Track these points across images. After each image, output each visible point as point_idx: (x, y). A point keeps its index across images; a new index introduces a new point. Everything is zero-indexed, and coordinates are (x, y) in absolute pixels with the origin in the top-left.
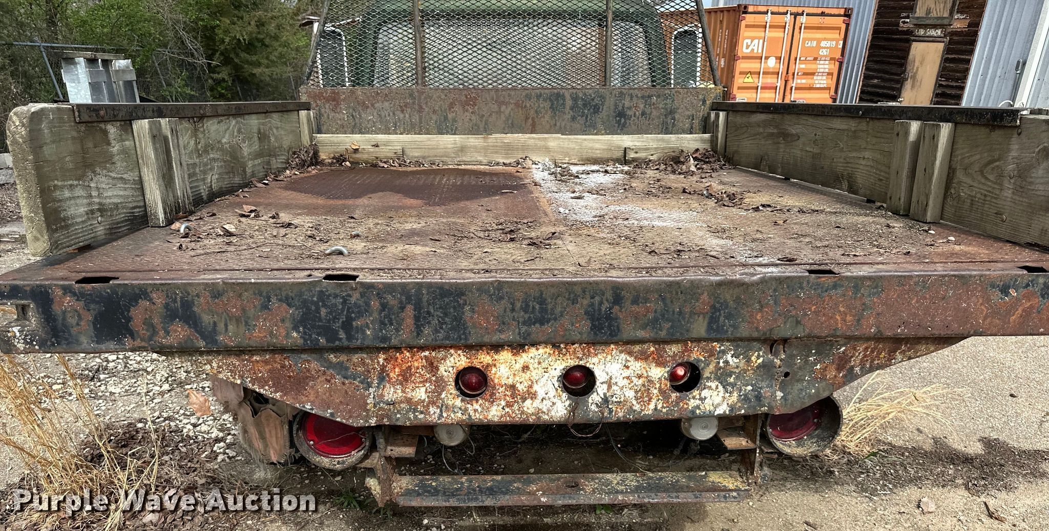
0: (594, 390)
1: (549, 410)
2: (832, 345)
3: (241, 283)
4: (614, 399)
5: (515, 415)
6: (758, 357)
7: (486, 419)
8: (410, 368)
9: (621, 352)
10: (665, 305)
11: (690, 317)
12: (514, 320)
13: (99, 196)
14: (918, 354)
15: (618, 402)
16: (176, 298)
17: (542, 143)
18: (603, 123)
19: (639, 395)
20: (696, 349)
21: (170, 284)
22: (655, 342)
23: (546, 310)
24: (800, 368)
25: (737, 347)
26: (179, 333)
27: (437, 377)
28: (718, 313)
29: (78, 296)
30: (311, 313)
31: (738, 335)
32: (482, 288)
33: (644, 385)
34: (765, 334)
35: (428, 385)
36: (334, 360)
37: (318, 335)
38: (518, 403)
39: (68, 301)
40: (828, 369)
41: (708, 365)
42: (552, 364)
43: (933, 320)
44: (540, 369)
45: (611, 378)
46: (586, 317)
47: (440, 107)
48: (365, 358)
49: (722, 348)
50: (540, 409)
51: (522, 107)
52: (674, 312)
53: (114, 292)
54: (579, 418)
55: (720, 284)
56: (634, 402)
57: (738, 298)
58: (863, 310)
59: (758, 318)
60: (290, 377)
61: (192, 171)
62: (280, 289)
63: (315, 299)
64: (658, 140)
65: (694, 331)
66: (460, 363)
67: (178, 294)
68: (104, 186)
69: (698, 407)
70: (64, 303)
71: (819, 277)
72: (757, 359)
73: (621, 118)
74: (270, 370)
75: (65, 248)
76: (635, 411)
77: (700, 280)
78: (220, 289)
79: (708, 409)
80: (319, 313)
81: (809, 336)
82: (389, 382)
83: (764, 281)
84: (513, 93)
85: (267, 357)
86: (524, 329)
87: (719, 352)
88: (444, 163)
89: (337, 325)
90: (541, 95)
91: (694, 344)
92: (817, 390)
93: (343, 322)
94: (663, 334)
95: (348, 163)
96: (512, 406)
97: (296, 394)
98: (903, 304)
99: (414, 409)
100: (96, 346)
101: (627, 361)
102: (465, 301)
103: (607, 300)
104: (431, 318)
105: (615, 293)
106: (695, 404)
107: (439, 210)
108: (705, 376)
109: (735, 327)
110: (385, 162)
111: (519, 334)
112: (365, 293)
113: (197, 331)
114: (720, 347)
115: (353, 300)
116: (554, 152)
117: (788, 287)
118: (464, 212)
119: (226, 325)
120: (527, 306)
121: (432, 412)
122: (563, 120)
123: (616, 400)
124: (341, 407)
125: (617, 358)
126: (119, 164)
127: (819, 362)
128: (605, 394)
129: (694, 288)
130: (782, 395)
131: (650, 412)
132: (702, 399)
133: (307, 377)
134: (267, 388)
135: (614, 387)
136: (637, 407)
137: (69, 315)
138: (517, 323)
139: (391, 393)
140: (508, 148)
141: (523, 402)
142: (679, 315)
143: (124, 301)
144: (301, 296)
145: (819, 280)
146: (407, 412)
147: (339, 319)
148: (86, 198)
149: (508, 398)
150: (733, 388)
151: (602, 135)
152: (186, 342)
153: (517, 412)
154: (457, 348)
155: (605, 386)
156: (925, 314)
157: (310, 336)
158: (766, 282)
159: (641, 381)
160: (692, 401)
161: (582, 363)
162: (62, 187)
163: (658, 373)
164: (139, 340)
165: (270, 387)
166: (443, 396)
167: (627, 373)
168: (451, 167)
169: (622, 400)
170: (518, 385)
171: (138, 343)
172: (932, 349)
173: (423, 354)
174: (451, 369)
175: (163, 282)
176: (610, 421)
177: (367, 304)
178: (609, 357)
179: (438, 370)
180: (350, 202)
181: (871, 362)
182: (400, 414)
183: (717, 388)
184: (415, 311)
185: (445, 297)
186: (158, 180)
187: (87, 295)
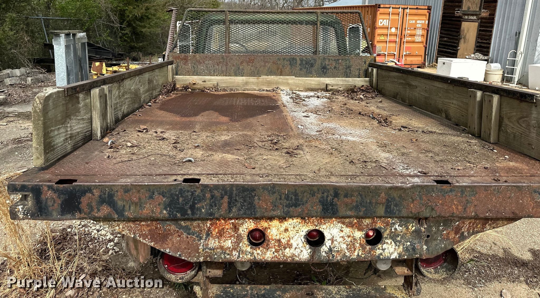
0: (324, 244)
1: (299, 255)
2: (452, 221)
3: (140, 185)
4: (335, 249)
5: (280, 257)
6: (412, 226)
7: (264, 259)
8: (223, 229)
9: (339, 222)
10: (362, 198)
11: (376, 205)
12: (281, 204)
13: (71, 130)
14: (498, 226)
15: (337, 251)
16: (106, 192)
17: (286, 81)
18: (315, 72)
19: (349, 247)
20: (379, 222)
21: (103, 185)
22: (357, 217)
23: (298, 199)
24: (435, 233)
25: (401, 221)
26: (105, 210)
27: (238, 234)
28: (390, 203)
29: (55, 191)
30: (174, 200)
31: (401, 215)
32: (265, 187)
33: (351, 241)
34: (415, 215)
35: (232, 238)
36: (184, 224)
37: (177, 212)
38: (282, 250)
39: (50, 194)
40: (450, 233)
41: (386, 230)
42: (301, 228)
43: (505, 209)
44: (294, 231)
45: (333, 237)
46: (319, 203)
47: (236, 63)
48: (200, 223)
49: (393, 221)
50: (294, 254)
51: (276, 64)
52: (367, 202)
53: (74, 189)
54: (316, 260)
55: (391, 188)
56: (346, 251)
57: (401, 195)
58: (467, 203)
59: (412, 206)
60: (159, 234)
61: (115, 106)
62: (160, 188)
63: (177, 193)
64: (343, 81)
65: (378, 212)
66: (251, 226)
67: (107, 190)
68: (74, 124)
69: (381, 254)
70: (47, 194)
71: (442, 186)
72: (412, 227)
73: (324, 69)
74: (149, 230)
75: (51, 161)
76: (347, 256)
77: (380, 186)
78: (129, 188)
79: (387, 255)
80: (179, 200)
81: (439, 216)
82: (212, 237)
83: (414, 187)
84: (271, 57)
85: (149, 223)
86: (286, 209)
87: (392, 223)
88: (237, 90)
89: (187, 207)
90: (285, 59)
91: (378, 219)
92: (445, 245)
93: (190, 205)
94: (361, 214)
95: (190, 90)
96: (279, 252)
97: (162, 244)
98: (488, 200)
99: (224, 252)
100: (61, 217)
101: (342, 227)
102: (256, 194)
103: (331, 195)
104: (237, 203)
105: (335, 191)
106: (380, 252)
107: (237, 124)
108: (384, 237)
109: (400, 211)
110: (208, 90)
111: (284, 212)
112: (203, 189)
113: (114, 210)
114: (392, 221)
115: (197, 193)
116: (292, 85)
117: (426, 191)
118: (249, 127)
119: (130, 207)
120: (288, 197)
121: (234, 254)
122: (296, 70)
123: (336, 250)
124: (185, 251)
125: (336, 226)
126: (82, 112)
127: (445, 230)
128: (330, 246)
129: (377, 189)
130: (426, 247)
131: (355, 257)
132: (383, 250)
133: (169, 234)
134: (147, 239)
135: (335, 242)
136: (348, 254)
137: (49, 201)
138: (282, 206)
139: (213, 243)
140: (269, 83)
141: (285, 250)
142: (370, 204)
143: (79, 193)
144: (170, 192)
145: (442, 187)
146: (221, 254)
147: (188, 204)
148: (65, 132)
149: (276, 247)
150: (400, 243)
151: (315, 77)
152: (108, 215)
153: (281, 256)
154: (249, 218)
155: (330, 242)
156: (500, 206)
157: (173, 212)
158: (415, 187)
159: (350, 239)
160: (378, 250)
161: (317, 228)
162: (54, 130)
163: (359, 234)
164: (83, 214)
165: (149, 239)
166: (241, 245)
167: (342, 234)
168: (240, 92)
169: (339, 250)
170: (282, 240)
171: (82, 215)
172: (506, 223)
173: (231, 221)
174: (245, 230)
175: (100, 184)
176: (333, 262)
177: (204, 195)
178: (332, 225)
179: (239, 230)
180: (192, 119)
181: (473, 230)
182: (217, 255)
183: (391, 243)
184: (229, 199)
185: (245, 191)
186: (100, 117)
187: (60, 190)
